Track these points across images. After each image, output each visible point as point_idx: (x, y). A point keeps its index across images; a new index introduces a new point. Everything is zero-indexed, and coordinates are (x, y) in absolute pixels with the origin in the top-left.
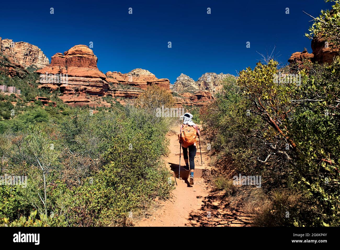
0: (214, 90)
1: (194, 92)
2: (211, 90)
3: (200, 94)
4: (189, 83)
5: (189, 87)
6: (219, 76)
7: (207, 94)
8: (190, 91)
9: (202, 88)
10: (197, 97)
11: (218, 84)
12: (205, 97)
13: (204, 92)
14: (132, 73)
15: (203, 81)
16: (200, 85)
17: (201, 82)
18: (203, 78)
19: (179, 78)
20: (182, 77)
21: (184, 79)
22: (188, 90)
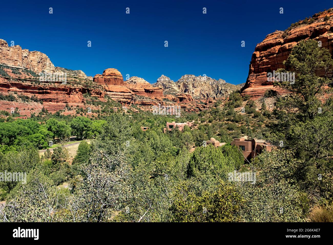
0: (193, 91)
1: (176, 94)
2: (190, 91)
3: (182, 97)
4: (170, 85)
5: (170, 88)
6: (198, 78)
7: (188, 96)
8: (172, 93)
9: (182, 89)
10: (179, 99)
11: (197, 86)
12: (186, 99)
13: (185, 94)
14: (130, 80)
15: (182, 83)
16: (179, 86)
17: (181, 84)
18: (182, 80)
19: (160, 79)
20: (163, 78)
21: (165, 80)
22: (170, 92)
